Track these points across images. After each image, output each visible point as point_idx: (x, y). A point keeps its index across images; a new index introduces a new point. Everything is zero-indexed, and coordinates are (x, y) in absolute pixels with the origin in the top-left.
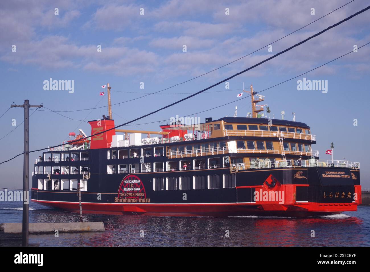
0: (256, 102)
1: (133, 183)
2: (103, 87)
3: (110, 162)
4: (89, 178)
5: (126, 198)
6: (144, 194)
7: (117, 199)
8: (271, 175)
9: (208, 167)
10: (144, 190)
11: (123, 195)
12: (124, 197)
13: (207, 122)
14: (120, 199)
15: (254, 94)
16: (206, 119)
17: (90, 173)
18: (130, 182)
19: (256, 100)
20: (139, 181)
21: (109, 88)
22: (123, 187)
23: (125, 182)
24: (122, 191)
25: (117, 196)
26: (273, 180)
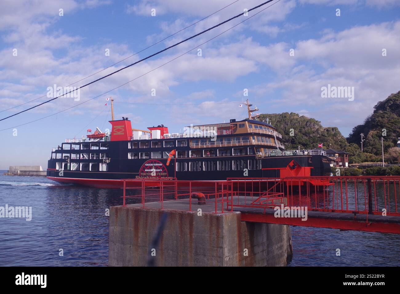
0: (252, 111)
1: (154, 166)
2: (107, 99)
3: (130, 151)
4: (109, 162)
5: (147, 176)
6: (166, 174)
7: (138, 177)
8: (293, 161)
9: (233, 155)
10: (166, 171)
11: (145, 174)
12: (145, 176)
13: (231, 122)
14: (141, 177)
15: (250, 105)
16: (231, 120)
17: (110, 159)
18: (152, 165)
19: (252, 110)
20: (161, 165)
21: (112, 100)
22: (144, 169)
23: (147, 165)
24: (143, 171)
25: (138, 175)
26: (294, 164)
